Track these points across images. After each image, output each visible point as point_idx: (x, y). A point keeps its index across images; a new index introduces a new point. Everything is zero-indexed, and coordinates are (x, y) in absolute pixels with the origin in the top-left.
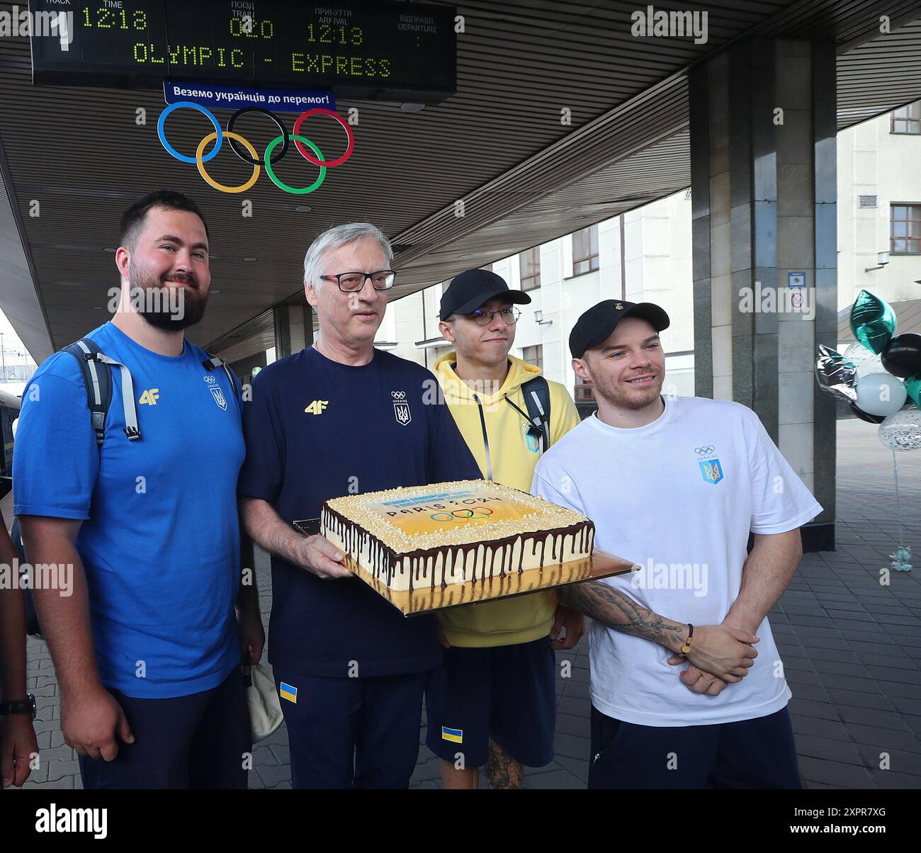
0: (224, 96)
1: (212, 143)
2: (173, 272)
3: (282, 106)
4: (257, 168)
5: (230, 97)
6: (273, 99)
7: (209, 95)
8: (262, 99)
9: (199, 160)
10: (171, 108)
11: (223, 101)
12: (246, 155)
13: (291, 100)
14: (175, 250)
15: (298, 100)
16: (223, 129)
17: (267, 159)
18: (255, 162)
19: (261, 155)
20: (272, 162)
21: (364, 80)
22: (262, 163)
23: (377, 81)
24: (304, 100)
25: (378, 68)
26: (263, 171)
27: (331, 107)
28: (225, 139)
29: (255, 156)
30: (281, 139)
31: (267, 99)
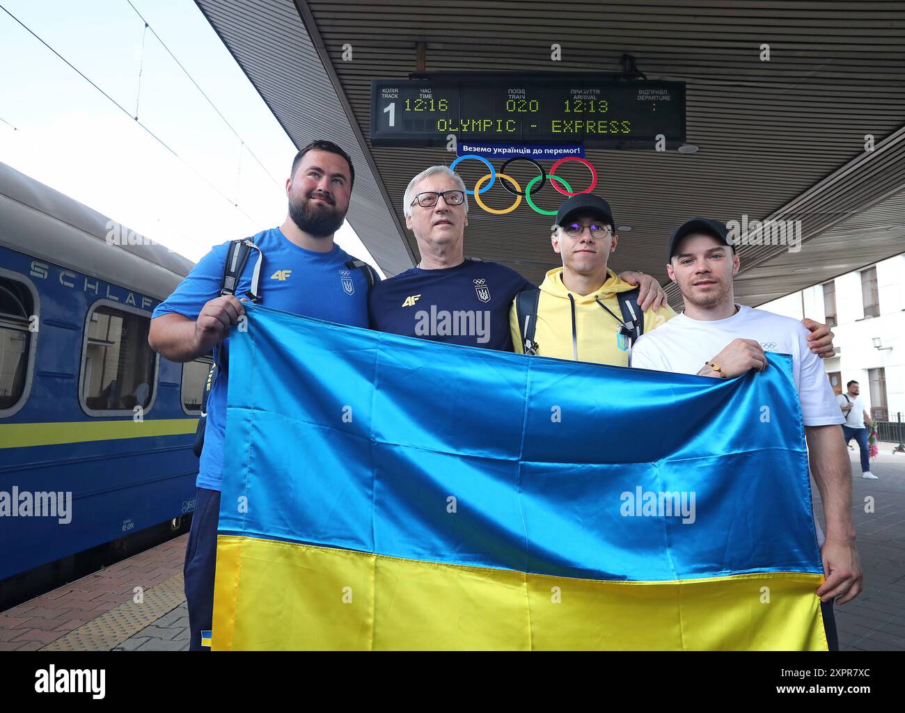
0: (500, 150)
1: (488, 181)
2: (315, 192)
3: (543, 156)
4: (519, 198)
5: (504, 151)
6: (536, 152)
7: (489, 150)
8: (529, 151)
9: (476, 192)
10: (460, 159)
11: (499, 154)
12: (513, 190)
13: (551, 151)
14: (320, 177)
15: (556, 152)
16: (497, 172)
17: (528, 191)
18: (519, 193)
19: (523, 187)
20: (531, 193)
21: (609, 136)
22: (523, 194)
23: (620, 136)
24: (560, 151)
25: (620, 127)
26: (524, 200)
27: (581, 156)
28: (497, 179)
29: (519, 189)
30: (540, 178)
31: (532, 151)
